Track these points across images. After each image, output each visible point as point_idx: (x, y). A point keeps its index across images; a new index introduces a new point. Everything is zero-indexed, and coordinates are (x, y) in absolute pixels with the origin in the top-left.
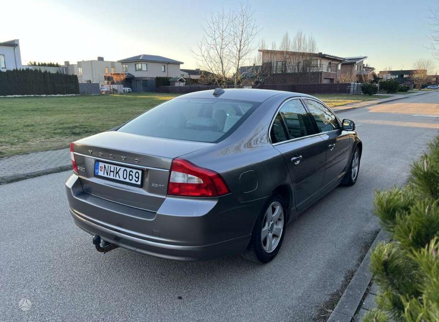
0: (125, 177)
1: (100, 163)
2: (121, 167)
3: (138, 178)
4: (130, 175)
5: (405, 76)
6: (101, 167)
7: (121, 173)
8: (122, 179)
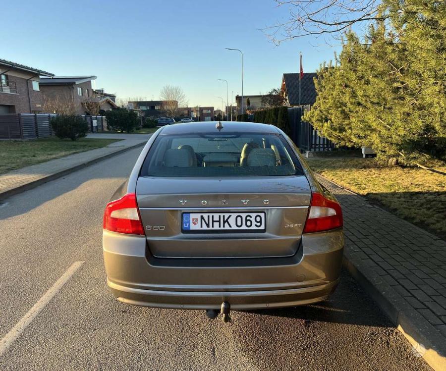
0: (239, 224)
1: (191, 214)
2: (229, 214)
3: (260, 222)
4: (247, 221)
5: (156, 108)
6: (193, 219)
7: (232, 221)
8: (234, 227)
